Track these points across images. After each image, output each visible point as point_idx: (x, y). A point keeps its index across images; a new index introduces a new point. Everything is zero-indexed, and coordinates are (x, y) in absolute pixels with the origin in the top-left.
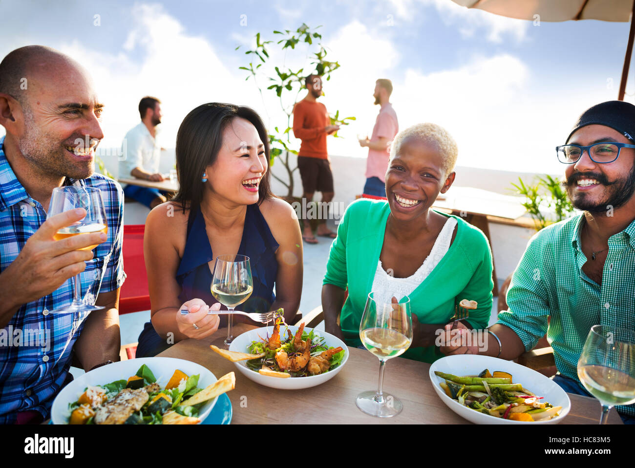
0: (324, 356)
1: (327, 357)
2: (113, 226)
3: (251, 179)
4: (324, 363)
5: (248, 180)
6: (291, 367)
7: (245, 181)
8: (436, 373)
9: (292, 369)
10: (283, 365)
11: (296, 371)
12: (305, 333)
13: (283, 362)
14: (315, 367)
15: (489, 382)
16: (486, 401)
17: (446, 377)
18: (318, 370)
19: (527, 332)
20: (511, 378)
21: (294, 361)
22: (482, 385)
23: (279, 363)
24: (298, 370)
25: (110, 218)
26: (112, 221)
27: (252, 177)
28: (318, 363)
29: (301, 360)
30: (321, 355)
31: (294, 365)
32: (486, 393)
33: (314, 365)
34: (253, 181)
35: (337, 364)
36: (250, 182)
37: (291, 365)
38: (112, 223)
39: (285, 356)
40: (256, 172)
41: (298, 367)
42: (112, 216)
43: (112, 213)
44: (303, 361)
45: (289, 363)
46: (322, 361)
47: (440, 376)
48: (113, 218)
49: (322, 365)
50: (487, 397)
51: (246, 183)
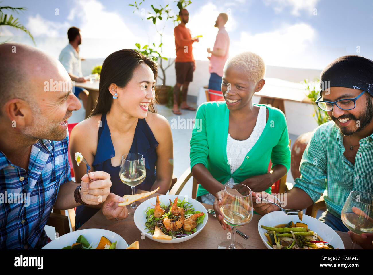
0: (193, 218)
1: (194, 219)
2: (64, 154)
3: (145, 103)
4: (193, 223)
5: (143, 103)
6: (173, 228)
7: (141, 103)
8: (262, 227)
9: (173, 229)
10: (168, 227)
11: (176, 230)
12: (180, 201)
13: (168, 225)
14: (188, 227)
15: (294, 231)
16: (292, 244)
17: (268, 229)
18: (190, 229)
19: (313, 191)
20: (307, 227)
21: (175, 225)
22: (290, 233)
23: (165, 226)
24: (177, 230)
25: (62, 148)
26: (63, 150)
27: (146, 102)
28: (189, 224)
29: (178, 223)
30: (191, 217)
31: (175, 227)
32: (292, 238)
33: (187, 226)
34: (146, 104)
35: (201, 222)
36: (144, 104)
37: (173, 227)
38: (64, 151)
39: (169, 222)
40: (149, 99)
41: (177, 228)
42: (63, 147)
43: (62, 145)
44: (180, 224)
45: (172, 226)
46: (192, 222)
47: (264, 228)
48: (64, 148)
49: (192, 226)
50: (293, 241)
51: (142, 104)
